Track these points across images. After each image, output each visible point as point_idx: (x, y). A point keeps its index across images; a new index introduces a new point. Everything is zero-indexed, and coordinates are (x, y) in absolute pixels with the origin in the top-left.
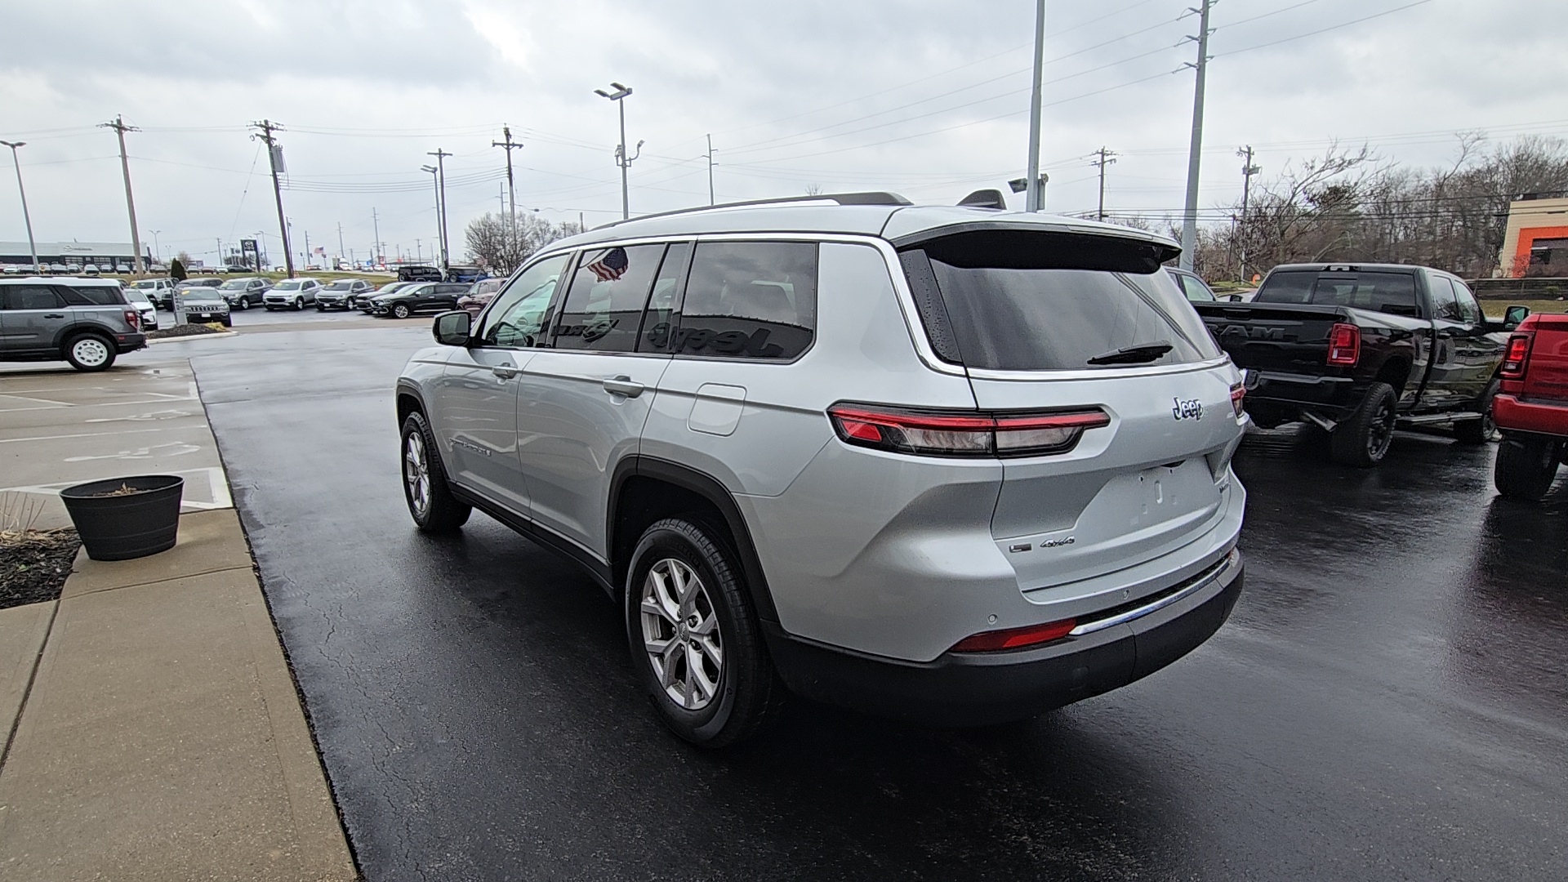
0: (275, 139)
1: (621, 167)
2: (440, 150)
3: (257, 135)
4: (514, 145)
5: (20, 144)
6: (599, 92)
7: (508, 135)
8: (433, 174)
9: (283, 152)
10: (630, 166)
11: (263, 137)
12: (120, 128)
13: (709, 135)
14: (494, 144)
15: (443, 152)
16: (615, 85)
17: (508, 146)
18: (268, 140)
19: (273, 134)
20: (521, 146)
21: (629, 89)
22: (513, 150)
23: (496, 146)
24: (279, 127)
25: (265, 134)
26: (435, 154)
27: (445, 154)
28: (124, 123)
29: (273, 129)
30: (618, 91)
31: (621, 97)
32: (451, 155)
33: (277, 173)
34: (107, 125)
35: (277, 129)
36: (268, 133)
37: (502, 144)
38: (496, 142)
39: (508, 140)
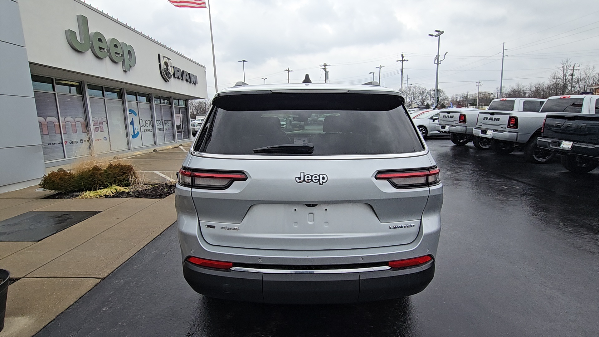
0: (327, 69)
1: (436, 64)
2: (380, 66)
3: (322, 68)
4: (405, 60)
5: (266, 79)
6: (430, 35)
7: (403, 57)
8: (373, 75)
9: (329, 73)
10: (441, 63)
11: (324, 69)
12: (289, 71)
13: (504, 43)
14: (397, 61)
15: (381, 66)
16: (436, 31)
17: (402, 61)
18: (325, 69)
19: (326, 67)
20: (407, 60)
21: (442, 31)
22: (404, 62)
23: (398, 62)
24: (329, 65)
25: (324, 68)
26: (378, 67)
27: (382, 67)
28: (290, 70)
29: (327, 66)
30: (438, 33)
31: (439, 35)
32: (384, 67)
33: (326, 80)
34: (286, 70)
35: (328, 66)
36: (325, 67)
37: (400, 61)
38: (398, 60)
39: (403, 59)
